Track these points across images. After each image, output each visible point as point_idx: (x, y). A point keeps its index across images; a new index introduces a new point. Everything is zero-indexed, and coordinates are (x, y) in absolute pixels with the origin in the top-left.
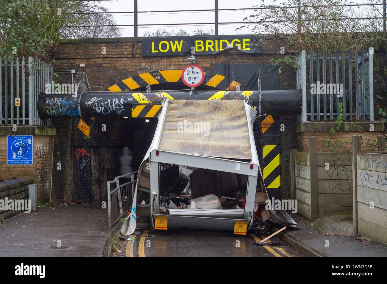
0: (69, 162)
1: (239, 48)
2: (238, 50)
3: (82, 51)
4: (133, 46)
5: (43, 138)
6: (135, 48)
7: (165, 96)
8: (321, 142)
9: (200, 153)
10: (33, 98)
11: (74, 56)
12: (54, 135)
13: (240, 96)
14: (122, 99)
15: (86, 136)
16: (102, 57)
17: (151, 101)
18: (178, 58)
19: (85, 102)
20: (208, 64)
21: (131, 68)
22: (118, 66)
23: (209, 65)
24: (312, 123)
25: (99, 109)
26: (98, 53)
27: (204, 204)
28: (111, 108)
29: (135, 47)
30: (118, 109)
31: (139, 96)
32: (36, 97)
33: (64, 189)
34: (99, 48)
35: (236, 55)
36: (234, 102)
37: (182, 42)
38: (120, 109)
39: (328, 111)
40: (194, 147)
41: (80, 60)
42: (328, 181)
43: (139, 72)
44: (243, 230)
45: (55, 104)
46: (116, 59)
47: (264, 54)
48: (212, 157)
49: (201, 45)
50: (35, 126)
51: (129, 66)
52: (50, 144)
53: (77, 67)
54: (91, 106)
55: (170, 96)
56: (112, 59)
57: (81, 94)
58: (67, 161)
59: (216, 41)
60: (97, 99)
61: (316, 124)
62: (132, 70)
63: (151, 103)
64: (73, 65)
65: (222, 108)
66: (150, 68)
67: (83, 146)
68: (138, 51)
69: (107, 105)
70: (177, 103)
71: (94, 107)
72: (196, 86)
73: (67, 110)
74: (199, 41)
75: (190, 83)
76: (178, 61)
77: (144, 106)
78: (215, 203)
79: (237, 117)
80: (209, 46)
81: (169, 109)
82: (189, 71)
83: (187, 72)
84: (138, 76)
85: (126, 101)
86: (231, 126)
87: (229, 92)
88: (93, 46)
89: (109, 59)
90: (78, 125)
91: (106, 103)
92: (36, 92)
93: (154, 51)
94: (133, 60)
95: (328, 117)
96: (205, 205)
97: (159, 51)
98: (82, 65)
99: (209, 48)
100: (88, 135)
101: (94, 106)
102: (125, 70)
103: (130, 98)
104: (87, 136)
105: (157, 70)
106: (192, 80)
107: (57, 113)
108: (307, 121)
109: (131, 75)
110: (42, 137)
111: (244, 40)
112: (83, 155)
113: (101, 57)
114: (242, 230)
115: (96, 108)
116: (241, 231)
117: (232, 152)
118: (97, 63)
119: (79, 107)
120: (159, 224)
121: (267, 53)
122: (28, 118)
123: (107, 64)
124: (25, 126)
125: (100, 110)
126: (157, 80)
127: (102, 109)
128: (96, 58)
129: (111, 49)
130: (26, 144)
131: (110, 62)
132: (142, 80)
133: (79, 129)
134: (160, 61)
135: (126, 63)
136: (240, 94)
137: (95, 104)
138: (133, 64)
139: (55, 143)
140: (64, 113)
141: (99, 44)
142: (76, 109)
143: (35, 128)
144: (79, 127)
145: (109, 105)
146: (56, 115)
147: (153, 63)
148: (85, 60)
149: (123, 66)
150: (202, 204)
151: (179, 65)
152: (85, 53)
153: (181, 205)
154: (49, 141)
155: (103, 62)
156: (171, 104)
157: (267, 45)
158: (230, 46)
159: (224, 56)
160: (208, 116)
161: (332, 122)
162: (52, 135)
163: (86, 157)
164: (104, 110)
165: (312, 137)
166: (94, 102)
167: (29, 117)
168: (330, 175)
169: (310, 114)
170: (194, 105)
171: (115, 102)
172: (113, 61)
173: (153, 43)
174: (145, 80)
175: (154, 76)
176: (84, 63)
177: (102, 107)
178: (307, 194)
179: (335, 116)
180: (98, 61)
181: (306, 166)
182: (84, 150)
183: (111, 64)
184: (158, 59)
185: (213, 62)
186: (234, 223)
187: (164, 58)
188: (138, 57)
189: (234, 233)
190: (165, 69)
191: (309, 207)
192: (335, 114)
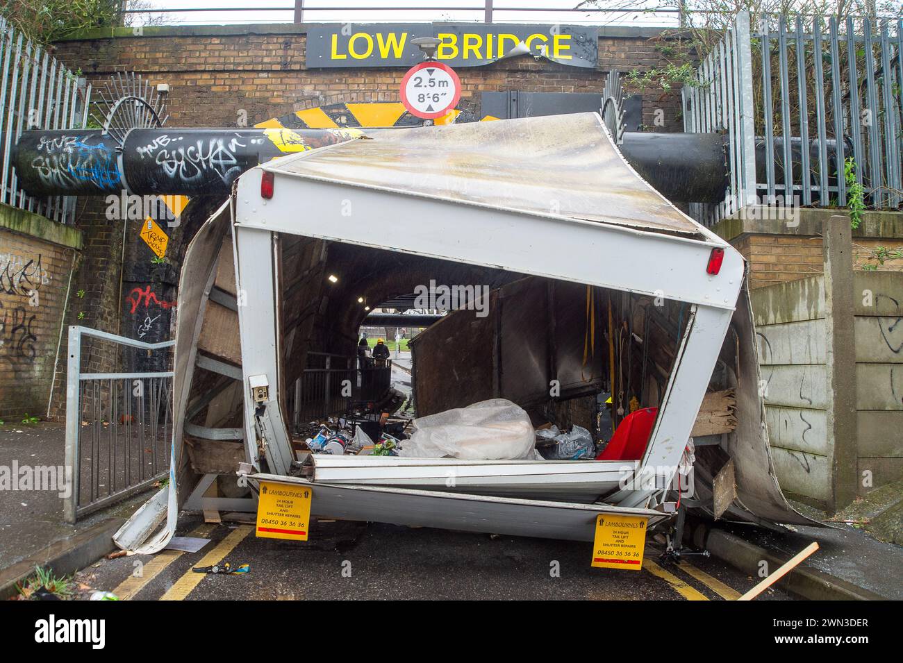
0: (109, 318)
1: (545, 54)
2: (542, 59)
3: (164, 56)
4: (287, 44)
5: (29, 245)
6: (290, 49)
8: (796, 268)
11: (146, 67)
14: (234, 141)
15: (158, 257)
16: (211, 69)
17: (312, 146)
18: (394, 75)
19: (136, 148)
20: (467, 90)
21: (278, 96)
22: (247, 91)
23: (469, 94)
25: (172, 165)
26: (203, 61)
28: (203, 163)
29: (292, 46)
30: (222, 167)
31: (281, 134)
34: (205, 49)
35: (536, 72)
37: (404, 35)
38: (228, 167)
39: (815, 180)
41: (159, 77)
43: (295, 106)
44: (628, 550)
45: (58, 152)
46: (243, 75)
49: (452, 45)
51: (273, 91)
52: (56, 266)
53: (151, 93)
54: (151, 156)
56: (233, 76)
57: (130, 129)
58: (103, 315)
59: (490, 36)
60: (169, 140)
62: (280, 100)
66: (325, 97)
67: (150, 283)
68: (296, 56)
69: (193, 155)
71: (160, 161)
73: (88, 166)
74: (447, 36)
75: (421, 108)
76: (393, 82)
80: (472, 47)
82: (421, 79)
83: (415, 80)
84: (295, 115)
85: (244, 146)
88: (191, 45)
89: (227, 75)
90: (140, 231)
91: (192, 148)
93: (335, 56)
94: (285, 78)
95: (816, 196)
97: (349, 56)
98: (163, 87)
99: (471, 52)
100: (163, 255)
101: (160, 156)
102: (264, 100)
103: (256, 139)
104: (161, 257)
105: (340, 102)
106: (429, 102)
107: (64, 175)
109: (277, 113)
110: (23, 239)
111: (557, 38)
112: (147, 303)
113: (207, 69)
114: (624, 550)
115: (165, 164)
116: (620, 554)
118: (198, 84)
119: (120, 159)
123: (222, 87)
125: (175, 168)
126: (340, 125)
127: (179, 165)
128: (196, 72)
129: (234, 50)
131: (228, 82)
133: (141, 241)
134: (350, 81)
135: (267, 85)
137: (162, 152)
138: (284, 87)
140: (80, 177)
141: (204, 39)
142: (112, 166)
144: (141, 235)
145: (199, 156)
146: (64, 184)
147: (331, 86)
148: (171, 76)
149: (260, 91)
151: (395, 91)
152: (172, 60)
153: (385, 440)
154: (54, 259)
155: (213, 81)
157: (614, 53)
158: (523, 47)
159: (507, 73)
163: (154, 310)
164: (185, 168)
166: (161, 148)
169: (765, 186)
171: (216, 147)
172: (235, 79)
173: (334, 37)
174: (309, 125)
175: (334, 117)
176: (167, 83)
177: (179, 160)
178: (795, 414)
179: (834, 196)
180: (201, 79)
181: (784, 323)
182: (150, 292)
183: (229, 85)
184: (346, 76)
185: (480, 86)
186: (593, 522)
187: (359, 74)
188: (297, 71)
189: (594, 564)
190: (362, 100)
191: (807, 456)
192: (834, 189)
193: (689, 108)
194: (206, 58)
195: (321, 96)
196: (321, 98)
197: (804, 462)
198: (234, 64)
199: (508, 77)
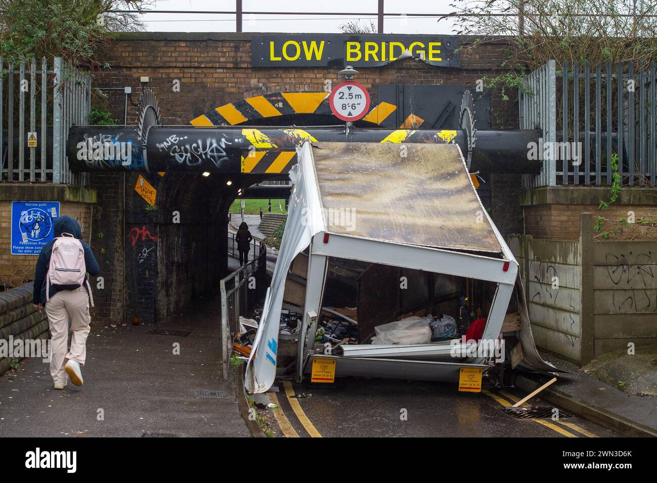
0: (120, 250)
1: (423, 57)
2: (421, 61)
3: (144, 55)
4: (237, 48)
5: (77, 208)
6: (239, 51)
7: (302, 136)
9: (406, 239)
10: (60, 133)
11: (130, 63)
12: (94, 202)
13: (435, 139)
14: (223, 140)
15: (150, 205)
16: (180, 66)
17: (277, 144)
18: (316, 72)
19: (156, 143)
20: (368, 83)
21: (232, 87)
22: (208, 83)
23: (370, 86)
24: (566, 188)
25: (181, 156)
26: (174, 59)
27: (404, 335)
28: (203, 155)
29: (241, 49)
30: (216, 157)
31: (254, 134)
32: (65, 131)
33: (111, 298)
34: (175, 50)
35: (416, 69)
36: (438, 147)
37: (322, 43)
38: (220, 157)
39: (593, 168)
40: (391, 228)
41: (141, 71)
42: (611, 293)
43: (245, 94)
44: (474, 383)
46: (206, 71)
47: (466, 70)
48: (430, 247)
49: (357, 51)
50: (65, 185)
51: (228, 83)
52: (86, 218)
53: (135, 83)
54: (166, 150)
55: (309, 135)
56: (197, 71)
57: (148, 129)
58: (116, 249)
59: (383, 44)
60: (178, 138)
61: (572, 191)
62: (233, 90)
63: (276, 147)
64: (127, 79)
65: (418, 159)
66: (266, 88)
67: (144, 224)
68: (244, 57)
69: (196, 149)
70: (329, 149)
71: (173, 153)
72: (355, 120)
74: (353, 43)
75: (344, 113)
76: (315, 77)
77: (264, 153)
78: (424, 334)
79: (448, 174)
80: (371, 52)
81: (318, 159)
82: (343, 93)
83: (339, 94)
84: (245, 101)
85: (231, 144)
86: (441, 191)
87: (414, 132)
88: (164, 47)
89: (192, 70)
90: (135, 186)
91: (195, 145)
92: (65, 124)
93: (273, 58)
94: (236, 73)
95: (593, 178)
96: (405, 337)
97: (283, 58)
98: (144, 79)
99: (370, 56)
100: (154, 204)
101: (172, 150)
102: (221, 90)
103: (238, 138)
104: (152, 205)
105: (277, 91)
106: (349, 109)
108: (557, 184)
109: (232, 99)
110: (75, 205)
111: (431, 44)
112: (144, 239)
113: (178, 66)
114: (472, 383)
115: (177, 155)
116: (471, 385)
117: (463, 238)
118: (170, 76)
119: (145, 152)
120: (318, 373)
121: (470, 68)
122: (51, 170)
123: (189, 79)
124: (46, 185)
125: (184, 158)
126: (278, 109)
127: (186, 156)
128: (170, 67)
129: (197, 52)
130: (46, 218)
131: (194, 75)
132: (251, 108)
133: (136, 193)
134: (284, 76)
135: (223, 78)
136: (435, 136)
137: (174, 147)
138: (236, 80)
139: (94, 216)
140: (116, 163)
141: (174, 43)
142: (140, 157)
143: (64, 187)
144: (136, 189)
145: (201, 150)
146: (102, 166)
147: (271, 80)
148: (149, 70)
149: (218, 83)
150: (400, 335)
151: (316, 83)
152: (150, 58)
154: (85, 213)
155: (182, 75)
156: (317, 150)
157: (471, 55)
158: (407, 53)
159: (396, 70)
160: (392, 172)
161: (599, 188)
162: (90, 202)
163: (149, 243)
164: (190, 158)
165: (586, 213)
166: (173, 144)
167: (54, 167)
168: (616, 282)
169: (561, 173)
170: (362, 152)
171: (211, 144)
172: (199, 73)
173: (272, 43)
174: (256, 109)
175: (273, 103)
176: (148, 76)
177: (187, 152)
178: (567, 315)
179: (604, 178)
180: (173, 73)
181: (563, 264)
182: (146, 230)
183: (195, 78)
184: (281, 72)
185: (377, 80)
186: (458, 371)
187: (290, 71)
188: (245, 68)
189: (460, 390)
190: (293, 90)
191: (573, 337)
192: (604, 174)
193: (522, 98)
194: (176, 57)
195: (263, 87)
196: (263, 88)
197: (571, 341)
198: (198, 62)
199: (396, 73)
